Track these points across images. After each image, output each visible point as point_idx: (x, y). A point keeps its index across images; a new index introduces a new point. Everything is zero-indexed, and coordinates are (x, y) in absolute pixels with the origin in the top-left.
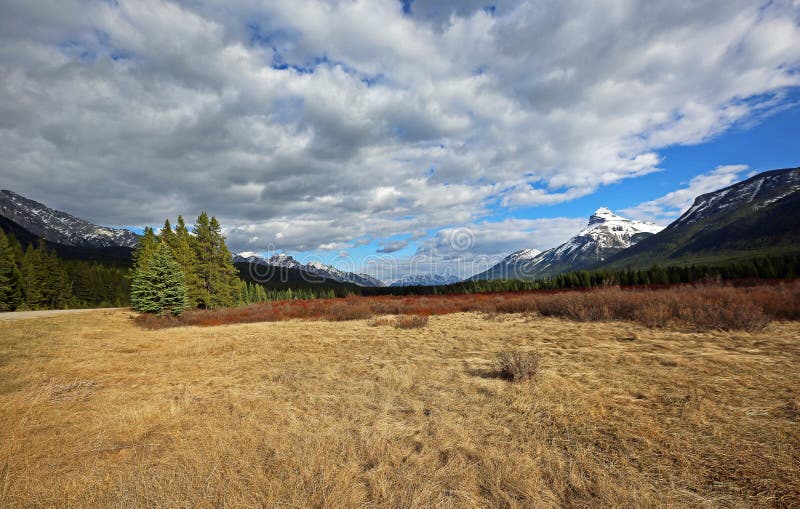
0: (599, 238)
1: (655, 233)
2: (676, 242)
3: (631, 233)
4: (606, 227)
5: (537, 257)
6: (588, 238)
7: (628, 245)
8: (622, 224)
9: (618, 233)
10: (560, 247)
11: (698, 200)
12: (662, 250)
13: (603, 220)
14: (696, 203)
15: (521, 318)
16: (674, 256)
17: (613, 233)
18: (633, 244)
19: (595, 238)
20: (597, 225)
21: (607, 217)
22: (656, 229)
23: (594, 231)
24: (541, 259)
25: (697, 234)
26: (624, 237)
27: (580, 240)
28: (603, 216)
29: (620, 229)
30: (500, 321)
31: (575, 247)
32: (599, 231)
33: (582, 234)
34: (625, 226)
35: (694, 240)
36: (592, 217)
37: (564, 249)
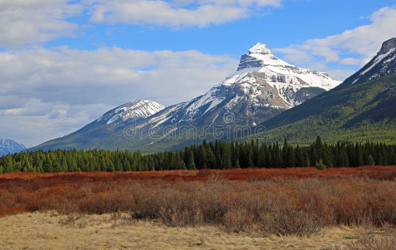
0: (251, 92)
1: (327, 89)
2: (353, 106)
3: (297, 87)
4: (263, 75)
5: (157, 114)
6: (236, 89)
7: (291, 105)
8: (285, 72)
9: (279, 85)
10: (195, 101)
11: (385, 46)
12: (335, 115)
13: (259, 64)
14: (383, 50)
15: (110, 221)
16: (348, 125)
17: (272, 84)
18: (298, 103)
19: (245, 91)
20: (251, 70)
21: (266, 59)
22: (330, 83)
23: (246, 80)
24: (164, 118)
25: (380, 95)
26: (286, 92)
27: (226, 92)
28: (259, 57)
29: (281, 79)
30: (81, 226)
31: (216, 102)
32: (252, 80)
33: (228, 83)
34: (290, 74)
35: (376, 104)
36: (244, 57)
37: (200, 103)
